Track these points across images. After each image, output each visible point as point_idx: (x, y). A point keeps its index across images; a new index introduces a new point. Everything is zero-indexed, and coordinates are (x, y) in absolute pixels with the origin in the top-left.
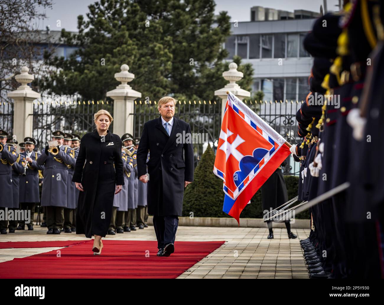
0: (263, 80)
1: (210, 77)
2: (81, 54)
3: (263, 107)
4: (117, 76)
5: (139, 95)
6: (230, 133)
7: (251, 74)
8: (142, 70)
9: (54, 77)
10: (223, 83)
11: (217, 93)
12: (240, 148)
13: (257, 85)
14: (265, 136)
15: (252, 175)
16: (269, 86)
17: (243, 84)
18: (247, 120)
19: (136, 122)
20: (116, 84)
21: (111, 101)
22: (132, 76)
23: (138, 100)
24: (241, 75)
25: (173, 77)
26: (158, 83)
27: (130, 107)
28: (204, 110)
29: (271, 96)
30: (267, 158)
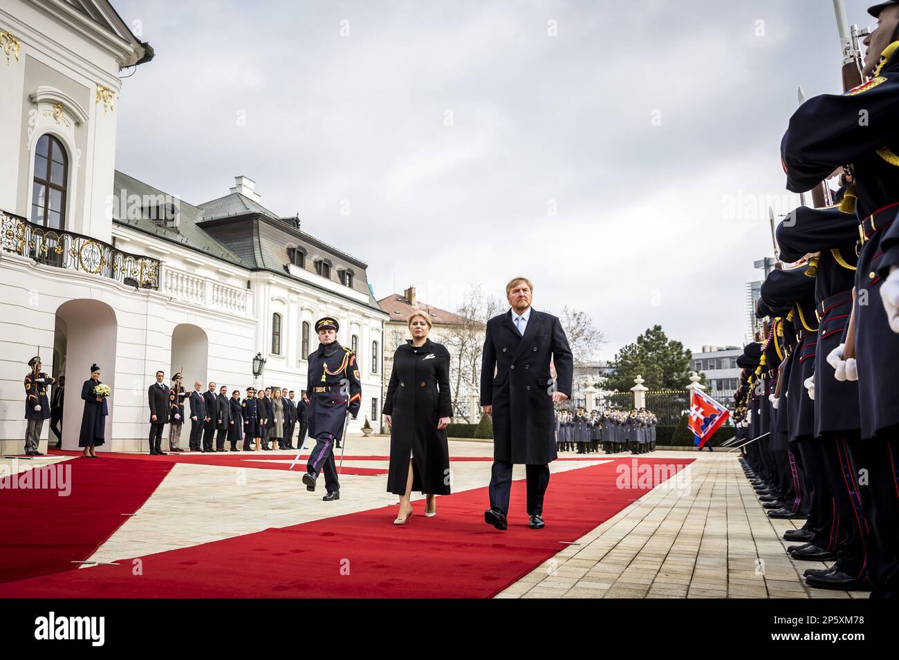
0: (711, 380)
1: (683, 379)
2: (617, 371)
3: (712, 393)
4: (635, 381)
5: (647, 389)
6: (697, 407)
7: (704, 378)
8: (648, 377)
9: (605, 382)
10: (690, 382)
11: (687, 387)
12: (702, 413)
13: (708, 383)
14: (716, 407)
15: (710, 426)
16: (714, 383)
17: (701, 382)
18: (705, 400)
19: (646, 402)
20: (635, 384)
21: (633, 392)
22: (643, 381)
23: (646, 391)
24: (700, 378)
25: (664, 380)
26: (656, 383)
27: (643, 395)
28: (681, 396)
29: (716, 388)
30: (717, 418)
